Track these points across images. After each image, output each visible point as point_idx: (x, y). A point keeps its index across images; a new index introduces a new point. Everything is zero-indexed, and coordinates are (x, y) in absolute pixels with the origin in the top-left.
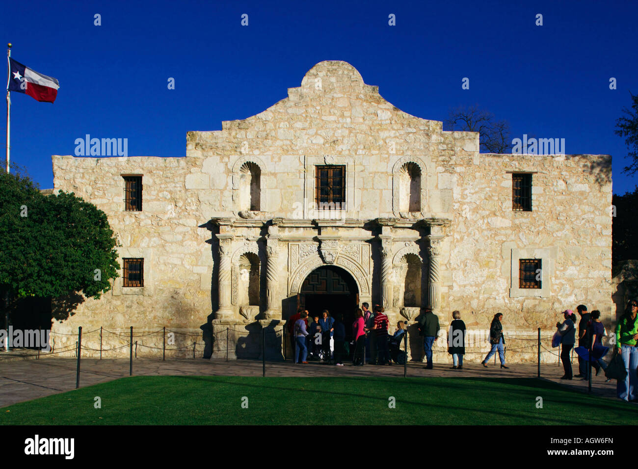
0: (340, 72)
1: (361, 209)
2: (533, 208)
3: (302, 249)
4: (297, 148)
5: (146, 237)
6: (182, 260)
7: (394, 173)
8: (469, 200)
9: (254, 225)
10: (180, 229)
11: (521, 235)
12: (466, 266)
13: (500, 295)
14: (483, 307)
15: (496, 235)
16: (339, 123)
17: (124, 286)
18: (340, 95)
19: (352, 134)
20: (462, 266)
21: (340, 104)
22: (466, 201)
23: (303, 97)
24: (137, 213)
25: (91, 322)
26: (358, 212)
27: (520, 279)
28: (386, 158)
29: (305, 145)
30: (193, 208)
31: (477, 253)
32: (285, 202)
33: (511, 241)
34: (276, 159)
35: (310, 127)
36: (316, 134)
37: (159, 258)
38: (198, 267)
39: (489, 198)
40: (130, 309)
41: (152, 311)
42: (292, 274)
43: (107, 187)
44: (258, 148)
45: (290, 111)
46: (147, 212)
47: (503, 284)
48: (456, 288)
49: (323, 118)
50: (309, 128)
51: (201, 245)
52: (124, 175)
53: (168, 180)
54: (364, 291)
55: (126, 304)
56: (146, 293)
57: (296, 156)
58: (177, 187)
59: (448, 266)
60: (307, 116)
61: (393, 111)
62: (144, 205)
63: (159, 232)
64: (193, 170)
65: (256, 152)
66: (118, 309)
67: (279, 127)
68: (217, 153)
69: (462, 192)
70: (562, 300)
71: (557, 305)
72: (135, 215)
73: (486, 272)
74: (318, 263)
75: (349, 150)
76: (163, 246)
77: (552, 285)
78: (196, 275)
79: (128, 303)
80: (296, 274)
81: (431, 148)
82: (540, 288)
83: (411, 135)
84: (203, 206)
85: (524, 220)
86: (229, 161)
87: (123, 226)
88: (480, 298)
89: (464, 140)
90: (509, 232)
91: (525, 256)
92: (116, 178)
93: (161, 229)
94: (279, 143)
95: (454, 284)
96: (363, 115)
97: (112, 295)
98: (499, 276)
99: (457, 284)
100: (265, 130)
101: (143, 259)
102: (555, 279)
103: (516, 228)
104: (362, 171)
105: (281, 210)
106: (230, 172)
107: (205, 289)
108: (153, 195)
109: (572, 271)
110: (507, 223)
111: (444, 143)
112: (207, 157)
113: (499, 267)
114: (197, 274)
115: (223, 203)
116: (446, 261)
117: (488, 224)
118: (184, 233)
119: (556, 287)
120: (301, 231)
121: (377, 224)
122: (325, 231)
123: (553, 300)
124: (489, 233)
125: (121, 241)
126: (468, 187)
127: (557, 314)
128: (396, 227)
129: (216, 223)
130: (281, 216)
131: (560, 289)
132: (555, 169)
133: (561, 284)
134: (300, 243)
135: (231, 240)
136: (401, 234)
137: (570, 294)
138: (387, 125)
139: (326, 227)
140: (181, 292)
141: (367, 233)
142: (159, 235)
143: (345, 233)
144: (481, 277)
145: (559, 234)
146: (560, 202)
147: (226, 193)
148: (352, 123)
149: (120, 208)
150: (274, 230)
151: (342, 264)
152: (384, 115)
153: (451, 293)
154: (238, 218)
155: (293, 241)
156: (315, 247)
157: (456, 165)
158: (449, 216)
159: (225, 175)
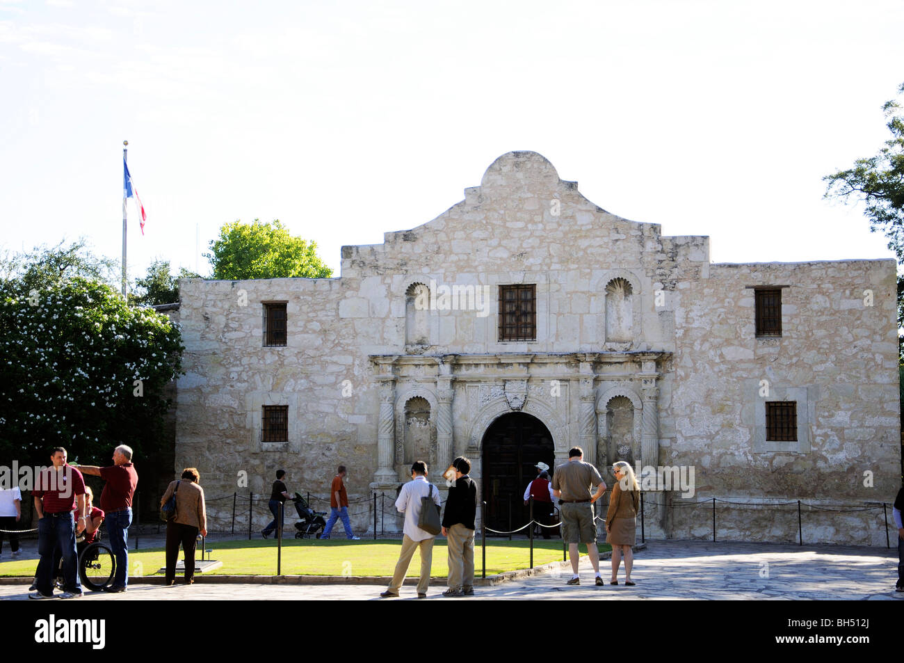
0: (529, 166)
1: (557, 339)
2: (784, 334)
3: (482, 392)
4: (476, 263)
5: (291, 380)
6: (335, 406)
7: (598, 293)
8: (696, 325)
9: (423, 362)
10: (333, 368)
11: (767, 369)
12: (694, 411)
13: (741, 450)
14: (718, 467)
15: (733, 369)
16: (527, 230)
17: (265, 441)
18: (529, 195)
19: (544, 244)
20: (688, 411)
21: (529, 206)
22: (693, 326)
23: (482, 200)
24: (280, 349)
25: (223, 486)
26: (553, 343)
27: (768, 429)
28: (587, 274)
29: (485, 259)
30: (349, 342)
31: (708, 395)
32: (460, 332)
33: (753, 378)
34: (450, 279)
35: (492, 236)
36: (499, 245)
37: (306, 405)
38: (355, 416)
39: (723, 322)
40: (271, 470)
41: (298, 472)
42: (471, 423)
43: (245, 318)
44: (427, 265)
45: (466, 217)
46: (293, 347)
47: (743, 436)
48: (680, 440)
49: (508, 224)
50: (491, 239)
51: (358, 388)
52: (264, 301)
53: (318, 307)
54: (560, 445)
55: (266, 463)
56: (291, 450)
57: (474, 274)
58: (328, 316)
59: (669, 411)
60: (487, 223)
61: (595, 212)
62: (290, 339)
63: (307, 372)
64: (349, 293)
65: (426, 270)
66: (258, 470)
67: (453, 238)
68: (378, 273)
69: (687, 316)
70: (829, 456)
71: (820, 464)
72: (278, 351)
73: (719, 419)
74: (501, 409)
75: (541, 265)
76: (312, 390)
77: (815, 437)
78: (352, 426)
79: (268, 462)
80: (475, 423)
81: (646, 258)
82: (795, 440)
83: (618, 243)
84: (359, 340)
85: (772, 350)
86: (392, 282)
87: (264, 366)
88: (714, 454)
89: (688, 247)
90: (750, 366)
91: (773, 397)
92: (255, 306)
93: (309, 368)
94: (454, 258)
95: (679, 436)
96: (557, 220)
97: (250, 453)
98: (739, 425)
99: (682, 435)
100: (436, 243)
101: (287, 407)
102: (818, 428)
103: (760, 360)
104: (557, 291)
105: (455, 343)
106: (391, 295)
107: (363, 443)
108: (300, 327)
109: (842, 417)
110: (749, 354)
111: (662, 251)
112: (365, 277)
113: (739, 412)
114: (354, 425)
115: (385, 335)
116: (667, 406)
117: (721, 356)
118: (338, 375)
119: (818, 439)
120: (481, 369)
121: (575, 359)
122: (510, 367)
123: (815, 457)
124: (723, 367)
125: (261, 384)
126: (694, 307)
127: (821, 477)
128: (598, 362)
129: (374, 359)
130: (456, 350)
131: (824, 442)
132: (814, 280)
133: (826, 435)
134: (479, 385)
135: (394, 382)
136: (607, 371)
137: (840, 449)
138: (588, 230)
139: (512, 364)
140: (334, 448)
141: (563, 370)
142: (307, 377)
143: (535, 370)
144: (714, 425)
145: (821, 368)
146: (820, 325)
147: (389, 323)
148: (544, 230)
149: (260, 344)
150: (446, 369)
151: (533, 410)
152: (584, 219)
153: (674, 447)
154: (403, 353)
155: (472, 382)
156: (498, 390)
157: (678, 280)
158: (668, 347)
159: (388, 300)
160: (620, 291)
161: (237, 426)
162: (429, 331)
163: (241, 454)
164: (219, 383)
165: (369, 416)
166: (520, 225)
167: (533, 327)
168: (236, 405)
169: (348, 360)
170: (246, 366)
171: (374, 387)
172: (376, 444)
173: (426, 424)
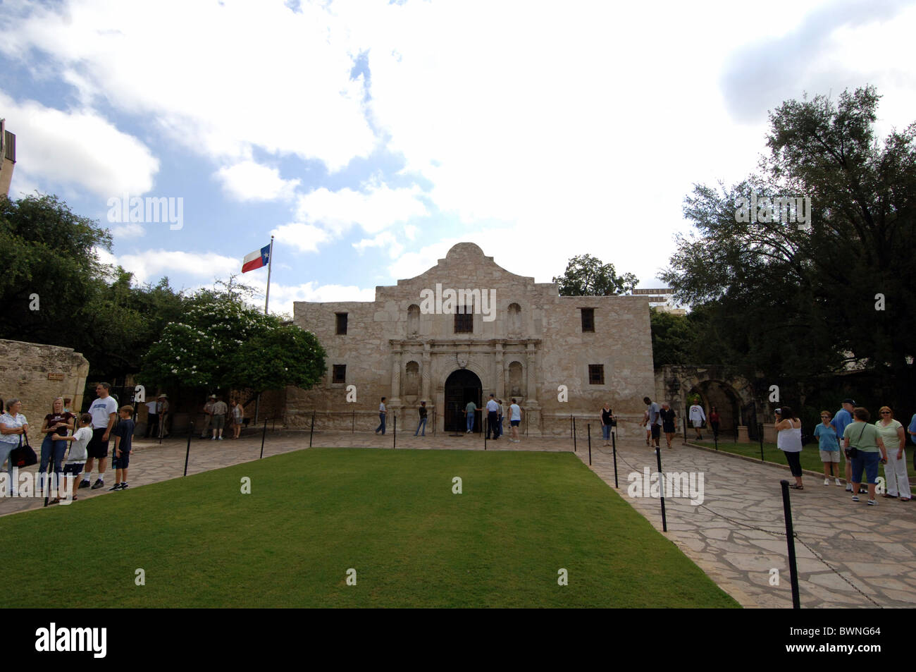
0: (469, 249)
1: (483, 334)
2: (596, 331)
3: (446, 359)
5: (348, 352)
7: (503, 309)
8: (553, 326)
9: (416, 344)
10: (368, 346)
11: (588, 349)
15: (571, 348)
17: (333, 383)
18: (470, 263)
21: (470, 268)
22: (551, 327)
23: (447, 265)
24: (343, 336)
25: (311, 406)
26: (481, 335)
27: (590, 378)
30: (378, 333)
31: (560, 361)
33: (582, 353)
37: (355, 365)
38: (380, 370)
39: (566, 325)
40: (336, 398)
42: (439, 375)
43: (326, 321)
45: (439, 273)
46: (350, 336)
47: (578, 382)
48: (546, 384)
50: (450, 283)
51: (382, 357)
52: (336, 313)
53: (363, 316)
54: (486, 386)
55: (334, 394)
56: (346, 388)
58: (368, 320)
59: (541, 369)
60: (448, 276)
61: (502, 272)
62: (348, 332)
63: (356, 348)
64: (378, 310)
65: (418, 298)
67: (431, 283)
68: (393, 299)
69: (548, 322)
70: (620, 392)
71: (616, 396)
73: (565, 373)
74: (455, 368)
76: (359, 357)
77: (613, 382)
80: (441, 375)
81: (528, 294)
82: (603, 384)
83: (514, 287)
84: (385, 332)
85: (589, 339)
86: (401, 304)
87: (334, 345)
89: (549, 288)
90: (580, 346)
91: (592, 363)
92: (331, 315)
93: (358, 346)
95: (545, 382)
96: (483, 274)
97: (324, 388)
98: (576, 376)
100: (423, 285)
101: (345, 365)
102: (614, 378)
103: (585, 344)
105: (432, 334)
106: (400, 310)
107: (384, 384)
108: (354, 325)
109: (626, 372)
110: (579, 341)
111: (535, 291)
112: (387, 302)
113: (575, 370)
114: (379, 375)
115: (397, 330)
116: (539, 367)
117: (566, 341)
118: (372, 349)
119: (615, 384)
120: (445, 347)
121: (493, 343)
122: (460, 347)
123: (613, 393)
124: (567, 347)
125: (332, 354)
126: (552, 318)
127: (617, 402)
128: (505, 344)
129: (392, 342)
130: (432, 338)
131: (618, 385)
132: (610, 305)
133: (618, 381)
134: (444, 355)
135: (401, 353)
136: (509, 349)
137: (626, 389)
138: (499, 280)
139: (461, 345)
141: (487, 349)
142: (357, 350)
143: (473, 349)
144: (563, 376)
145: (615, 348)
146: (614, 327)
147: (399, 324)
148: (477, 279)
149: (333, 334)
150: (427, 347)
151: (471, 368)
152: (497, 275)
153: (543, 387)
154: (406, 339)
155: (441, 354)
156: (454, 358)
157: (544, 304)
158: (540, 337)
159: (398, 313)
160: (514, 310)
162: (419, 328)
165: (387, 370)
166: (465, 277)
167: (472, 327)
169: (378, 342)
171: (391, 356)
172: (391, 385)
173: (416, 375)
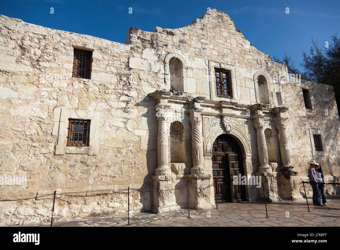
1: (241, 99)
2: (312, 108)
3: (211, 121)
4: (204, 55)
5: (93, 102)
6: (125, 123)
7: (254, 79)
10: (124, 98)
11: (311, 121)
12: (292, 137)
13: (309, 154)
14: (303, 162)
15: (302, 120)
16: (225, 45)
17: (68, 145)
18: (224, 30)
19: (232, 53)
21: (224, 35)
22: (287, 100)
23: (204, 25)
24: (86, 80)
26: (240, 100)
27: (315, 146)
28: (250, 70)
29: (208, 54)
30: (135, 83)
31: (296, 130)
32: (198, 88)
33: (307, 124)
34: (191, 59)
35: (210, 44)
36: (214, 49)
37: (105, 121)
38: (138, 131)
39: (296, 100)
40: (73, 169)
41: (96, 169)
42: (206, 138)
43: (58, 54)
44: (180, 49)
45: (198, 31)
46: (96, 80)
47: (309, 148)
49: (217, 40)
51: (141, 113)
52: (76, 46)
53: (115, 58)
54: (248, 152)
55: (69, 163)
56: (91, 152)
57: (203, 59)
58: (122, 65)
60: (207, 37)
61: (250, 45)
62: (93, 75)
63: (106, 98)
64: (135, 55)
65: (179, 52)
66: (60, 168)
67: (192, 39)
68: (153, 47)
69: (285, 96)
70: (331, 157)
71: (330, 160)
72: (84, 81)
73: (300, 141)
74: (221, 132)
75: (231, 62)
76: (109, 111)
77: (327, 149)
78: (137, 137)
79: (71, 162)
80: (208, 138)
81: (269, 70)
82: (323, 151)
84: (143, 83)
85: (310, 114)
87: (72, 90)
88: (301, 157)
90: (306, 119)
91: (315, 133)
92: (68, 48)
93: (108, 96)
94: (192, 49)
96: (236, 44)
97: (55, 154)
98: (307, 144)
99: (291, 148)
101: (89, 121)
102: (327, 146)
103: (308, 117)
104: (239, 76)
105: (197, 93)
106: (161, 61)
107: (144, 149)
108: (102, 68)
109: (332, 142)
110: (305, 114)
112: (145, 48)
113: (306, 138)
117: (298, 114)
118: (127, 102)
122: (224, 109)
123: (328, 158)
124: (298, 119)
125: (68, 103)
131: (329, 152)
134: (210, 117)
137: (333, 154)
138: (248, 52)
140: (124, 152)
142: (106, 101)
144: (300, 144)
148: (232, 47)
150: (198, 105)
155: (205, 115)
159: (158, 63)
161: (46, 133)
163: (45, 155)
164: (29, 98)
165: (148, 131)
166: (221, 42)
167: (231, 91)
168: (45, 116)
169: (135, 94)
170: (56, 88)
171: (152, 113)
172: (154, 150)
173: (176, 139)
